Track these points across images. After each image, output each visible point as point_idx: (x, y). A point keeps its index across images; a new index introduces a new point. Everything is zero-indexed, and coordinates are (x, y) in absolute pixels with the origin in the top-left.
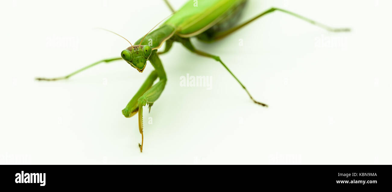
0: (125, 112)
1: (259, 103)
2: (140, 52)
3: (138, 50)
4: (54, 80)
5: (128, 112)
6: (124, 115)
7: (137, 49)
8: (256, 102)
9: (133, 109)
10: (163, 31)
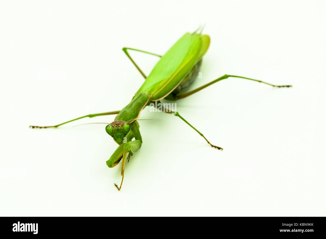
0: (109, 163)
1: (215, 147)
2: (120, 130)
3: (119, 128)
4: (45, 127)
5: (111, 163)
6: (108, 165)
7: (119, 126)
8: (212, 146)
9: (115, 160)
10: (139, 101)
